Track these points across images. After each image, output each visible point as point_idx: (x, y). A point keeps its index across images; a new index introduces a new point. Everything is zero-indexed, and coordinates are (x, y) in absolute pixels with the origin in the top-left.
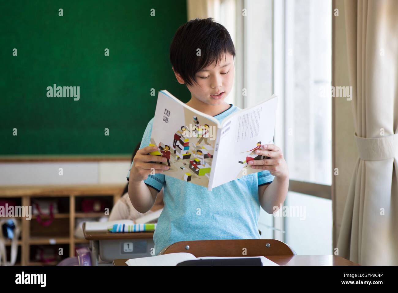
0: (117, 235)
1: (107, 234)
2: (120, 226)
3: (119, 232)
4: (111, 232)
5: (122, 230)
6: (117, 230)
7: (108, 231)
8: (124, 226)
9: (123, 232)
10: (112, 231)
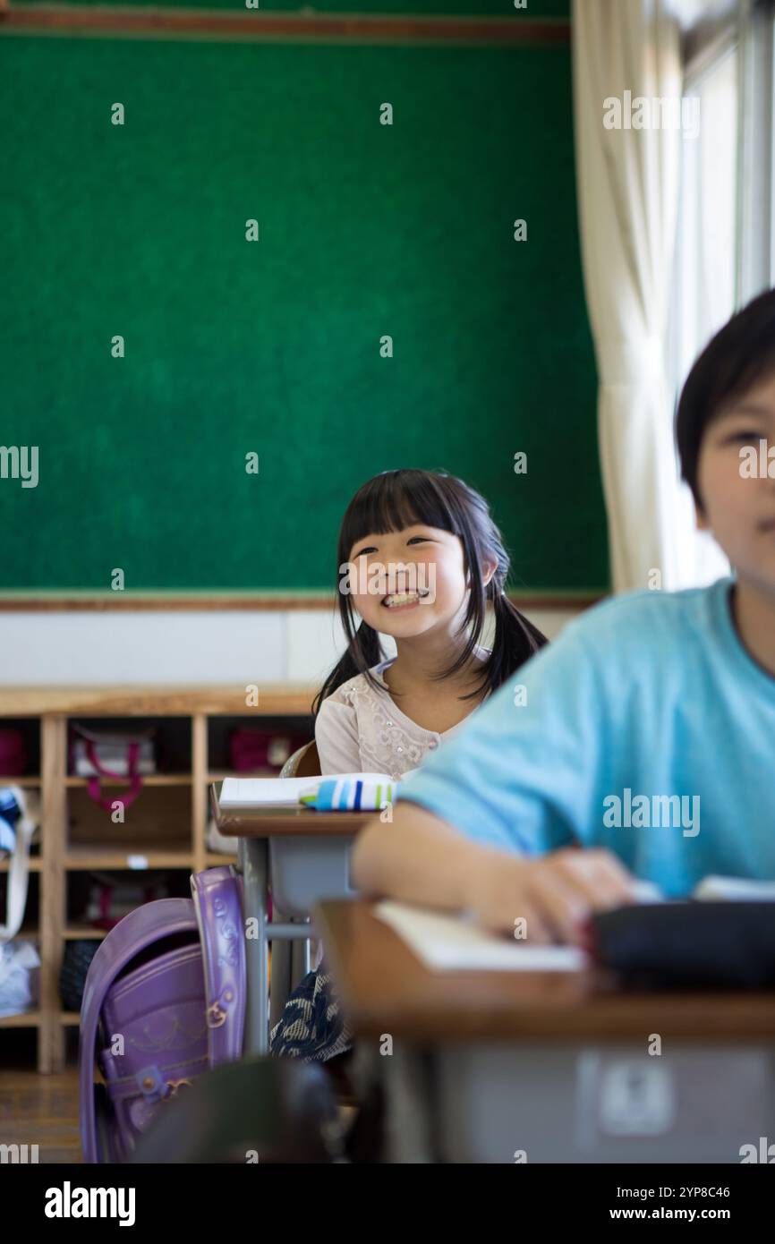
0: (335, 818)
1: (298, 813)
2: (346, 786)
3: (342, 810)
4: (313, 809)
5: (350, 803)
6: (335, 803)
7: (300, 806)
8: (359, 786)
9: (357, 808)
10: (318, 804)
